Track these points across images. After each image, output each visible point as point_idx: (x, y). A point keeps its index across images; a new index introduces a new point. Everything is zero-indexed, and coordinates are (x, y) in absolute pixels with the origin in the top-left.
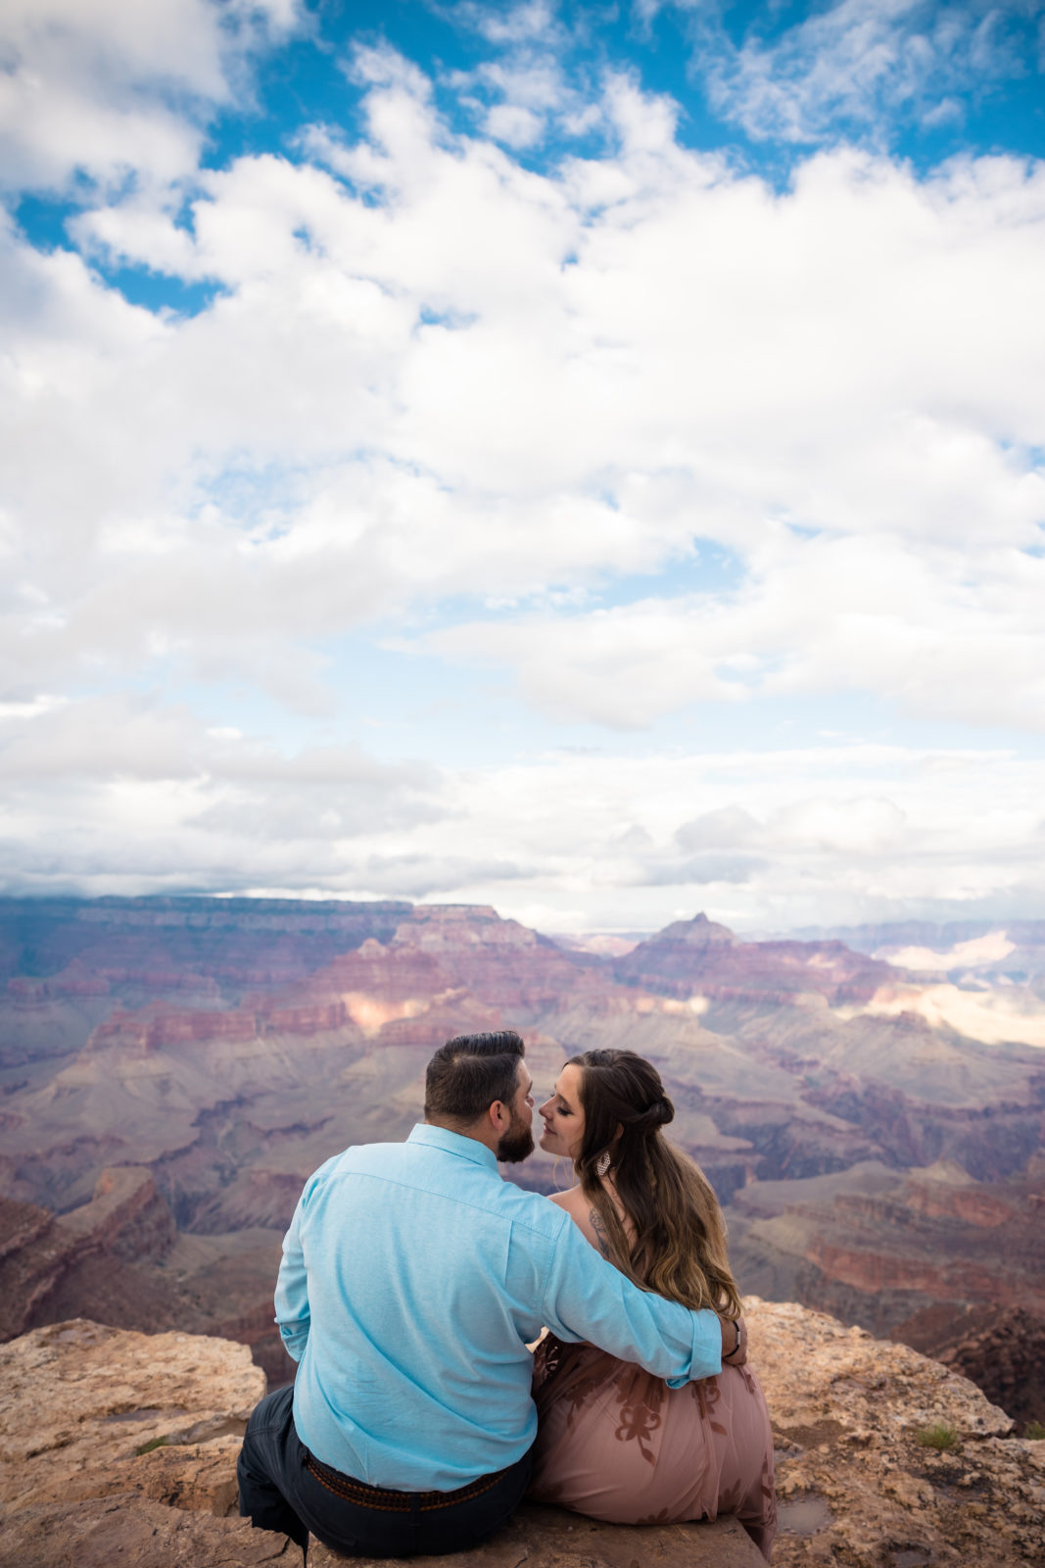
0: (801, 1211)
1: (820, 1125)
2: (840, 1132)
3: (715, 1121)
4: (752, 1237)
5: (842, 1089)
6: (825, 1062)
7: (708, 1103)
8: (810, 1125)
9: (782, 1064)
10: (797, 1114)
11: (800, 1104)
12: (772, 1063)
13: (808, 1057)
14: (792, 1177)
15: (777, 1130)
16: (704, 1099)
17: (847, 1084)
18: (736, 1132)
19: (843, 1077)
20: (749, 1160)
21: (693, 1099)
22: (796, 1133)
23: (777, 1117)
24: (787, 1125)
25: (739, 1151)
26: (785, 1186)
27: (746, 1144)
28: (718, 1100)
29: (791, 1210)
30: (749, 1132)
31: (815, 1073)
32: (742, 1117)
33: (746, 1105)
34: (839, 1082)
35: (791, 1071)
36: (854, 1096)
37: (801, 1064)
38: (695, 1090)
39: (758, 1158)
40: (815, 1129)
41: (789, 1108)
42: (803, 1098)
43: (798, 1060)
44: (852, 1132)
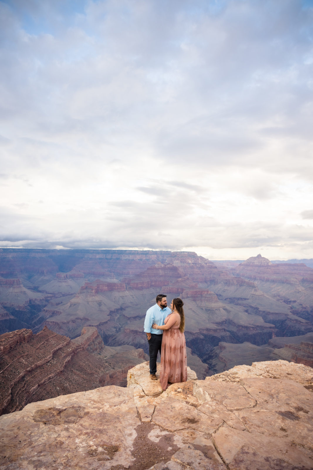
0: (290, 347)
1: (296, 320)
2: (303, 323)
3: (263, 318)
4: (274, 354)
5: (304, 310)
6: (298, 301)
7: (261, 313)
8: (293, 320)
9: (284, 301)
10: (288, 317)
11: (290, 314)
12: (281, 301)
13: (293, 300)
14: (287, 336)
15: (283, 322)
16: (260, 311)
17: (305, 308)
18: (269, 322)
19: (304, 306)
20: (273, 330)
21: (256, 311)
22: (288, 323)
23: (282, 318)
24: (286, 320)
25: (270, 328)
26: (285, 339)
27: (273, 326)
28: (264, 312)
29: (286, 346)
30: (273, 322)
31: (295, 305)
32: (271, 317)
33: (273, 314)
34: (303, 308)
35: (287, 304)
36: (307, 312)
37: (290, 302)
38: (257, 309)
39: (277, 330)
40: (295, 322)
41: (286, 315)
42: (290, 312)
43: (290, 300)
44: (306, 323)
